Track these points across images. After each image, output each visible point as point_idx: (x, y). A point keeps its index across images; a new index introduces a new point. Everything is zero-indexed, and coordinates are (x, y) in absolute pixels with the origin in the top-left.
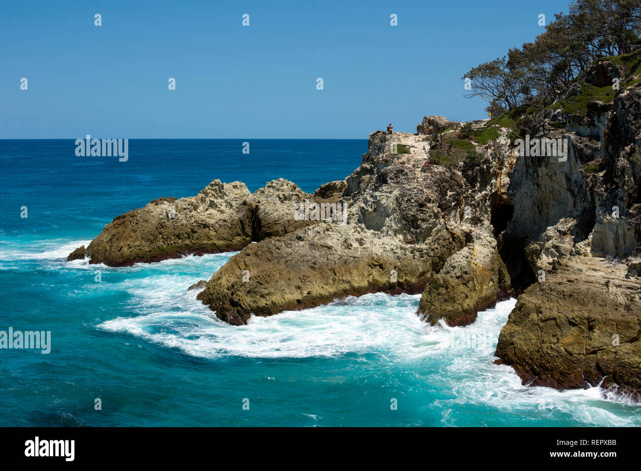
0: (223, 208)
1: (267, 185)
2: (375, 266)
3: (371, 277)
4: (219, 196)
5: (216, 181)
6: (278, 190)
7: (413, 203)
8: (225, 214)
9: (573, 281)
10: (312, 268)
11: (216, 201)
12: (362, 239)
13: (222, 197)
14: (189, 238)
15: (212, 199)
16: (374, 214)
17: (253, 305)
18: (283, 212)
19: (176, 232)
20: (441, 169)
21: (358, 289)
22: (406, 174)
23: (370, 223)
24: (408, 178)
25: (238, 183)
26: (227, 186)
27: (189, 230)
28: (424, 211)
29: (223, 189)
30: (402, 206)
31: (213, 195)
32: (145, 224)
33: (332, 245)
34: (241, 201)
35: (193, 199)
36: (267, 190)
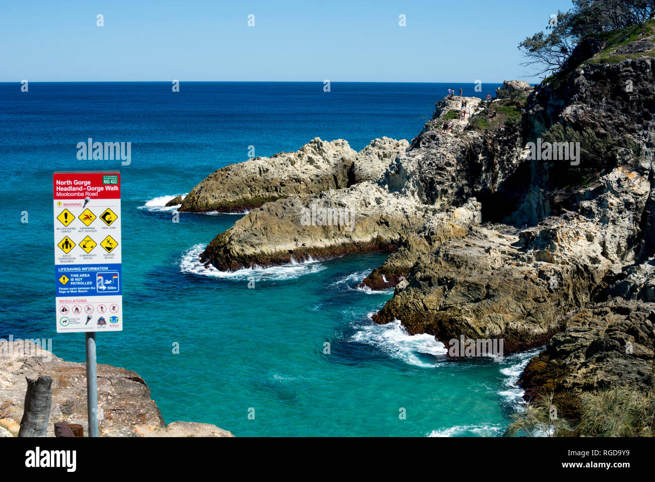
0: (320, 164)
1: (371, 143)
2: (382, 223)
3: (376, 233)
4: (318, 153)
5: (316, 139)
6: (380, 148)
7: (434, 166)
8: (319, 170)
9: (470, 246)
11: (314, 157)
12: (380, 198)
13: (321, 154)
14: (276, 190)
15: (311, 155)
16: (397, 176)
18: (378, 169)
19: (265, 185)
20: (476, 134)
21: (358, 243)
22: (438, 139)
23: (394, 184)
24: (439, 143)
25: (340, 141)
26: (325, 143)
27: (279, 184)
28: (443, 174)
29: (322, 146)
30: (423, 170)
31: (312, 152)
32: (236, 178)
34: (340, 157)
35: (292, 156)
36: (370, 147)
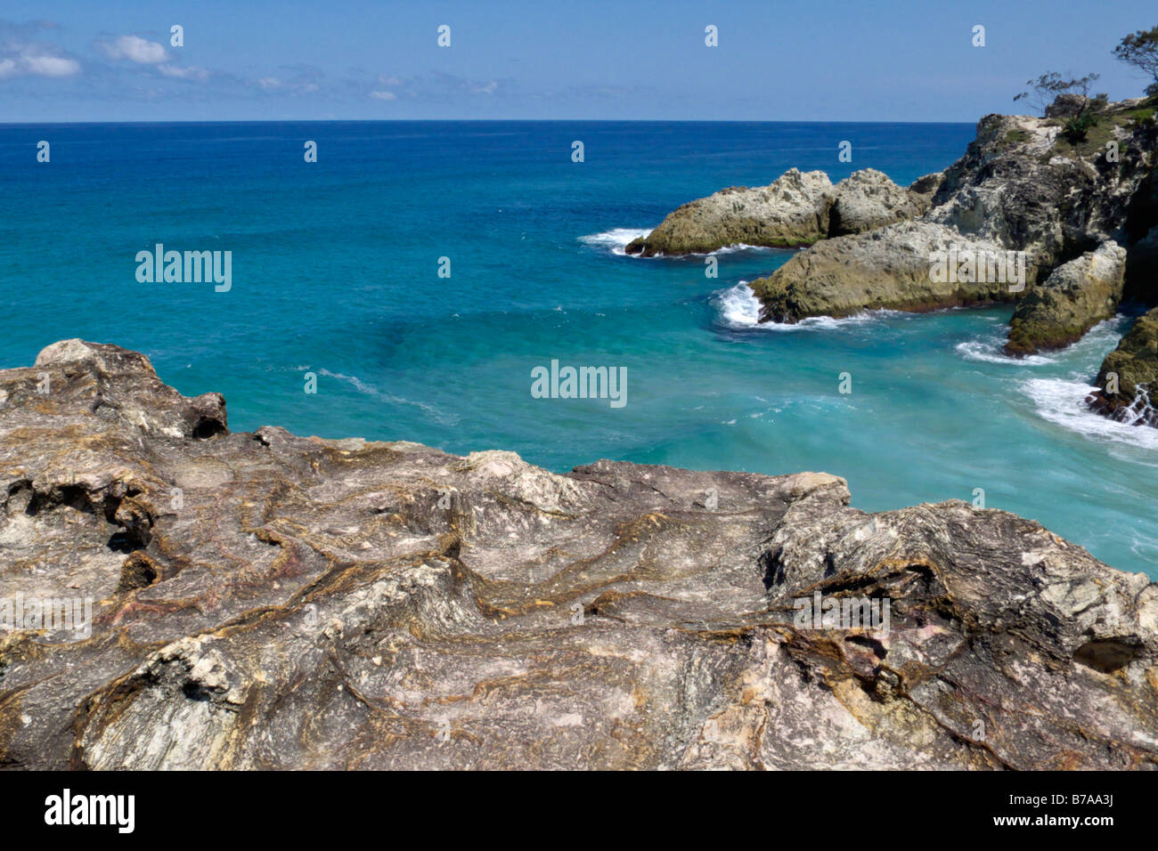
0: (798, 200)
1: (852, 176)
3: (957, 285)
4: (795, 187)
5: (793, 169)
6: (864, 182)
7: (1022, 201)
8: (799, 208)
10: (887, 271)
11: (790, 192)
12: (950, 241)
13: (798, 189)
15: (787, 190)
16: (970, 213)
17: (812, 307)
18: (867, 208)
19: (743, 225)
20: (1066, 160)
22: (1019, 167)
23: (965, 223)
24: (1020, 172)
25: (817, 173)
26: (805, 176)
27: (758, 223)
28: (1035, 211)
29: (800, 178)
30: (1007, 205)
31: (788, 186)
32: (709, 215)
33: (913, 246)
34: (820, 193)
35: (765, 190)
36: (851, 181)
